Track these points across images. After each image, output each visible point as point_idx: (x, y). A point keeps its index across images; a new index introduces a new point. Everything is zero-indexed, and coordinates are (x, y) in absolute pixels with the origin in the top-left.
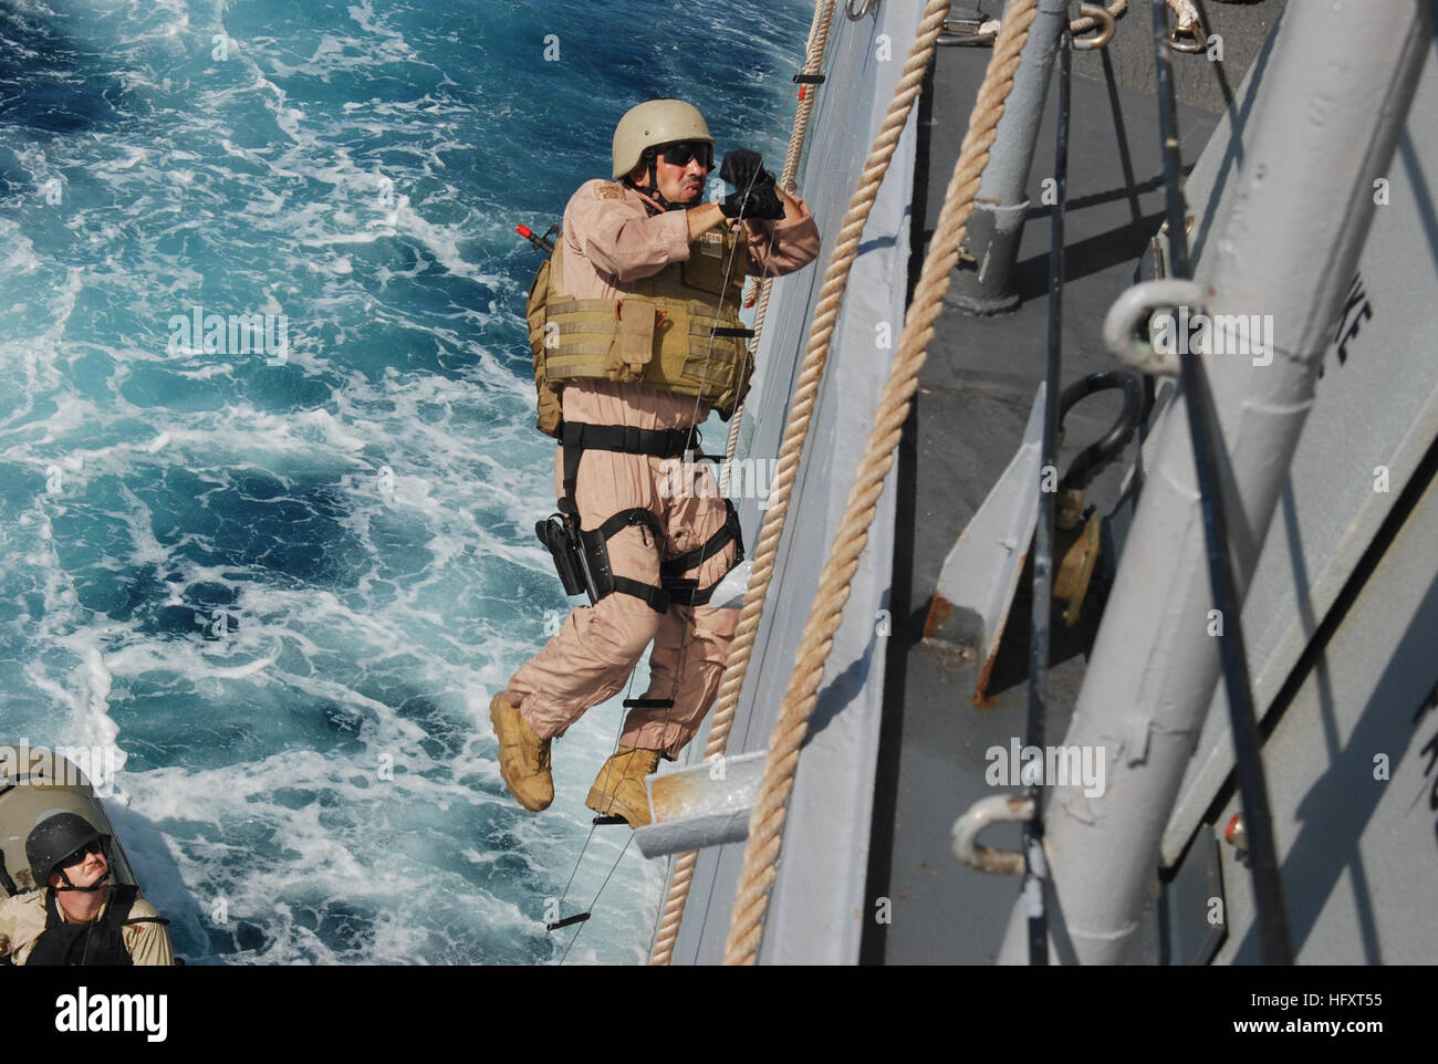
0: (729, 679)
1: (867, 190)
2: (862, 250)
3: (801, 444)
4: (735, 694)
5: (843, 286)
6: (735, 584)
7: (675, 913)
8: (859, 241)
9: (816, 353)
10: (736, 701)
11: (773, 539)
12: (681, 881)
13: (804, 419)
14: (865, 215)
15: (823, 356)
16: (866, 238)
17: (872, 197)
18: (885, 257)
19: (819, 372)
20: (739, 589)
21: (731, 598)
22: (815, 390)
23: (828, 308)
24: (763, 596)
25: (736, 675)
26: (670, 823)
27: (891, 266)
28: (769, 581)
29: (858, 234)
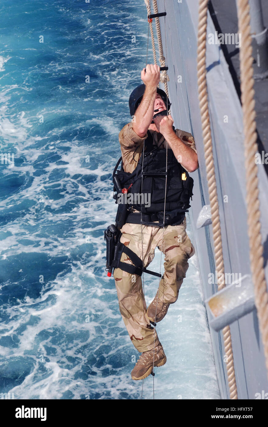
0: (216, 252)
1: (202, 45)
2: (208, 69)
3: (212, 151)
4: (221, 256)
5: (206, 85)
6: (204, 216)
7: (229, 351)
8: (205, 66)
9: (205, 114)
10: (222, 259)
11: (214, 191)
12: (227, 337)
13: (209, 141)
14: (204, 55)
15: (208, 115)
16: (208, 65)
17: (205, 47)
18: (218, 71)
19: (209, 121)
20: (206, 217)
21: (204, 222)
22: (210, 129)
23: (203, 96)
24: (218, 215)
25: (219, 249)
26: (221, 316)
27: (222, 74)
28: (218, 208)
29: (204, 63)
